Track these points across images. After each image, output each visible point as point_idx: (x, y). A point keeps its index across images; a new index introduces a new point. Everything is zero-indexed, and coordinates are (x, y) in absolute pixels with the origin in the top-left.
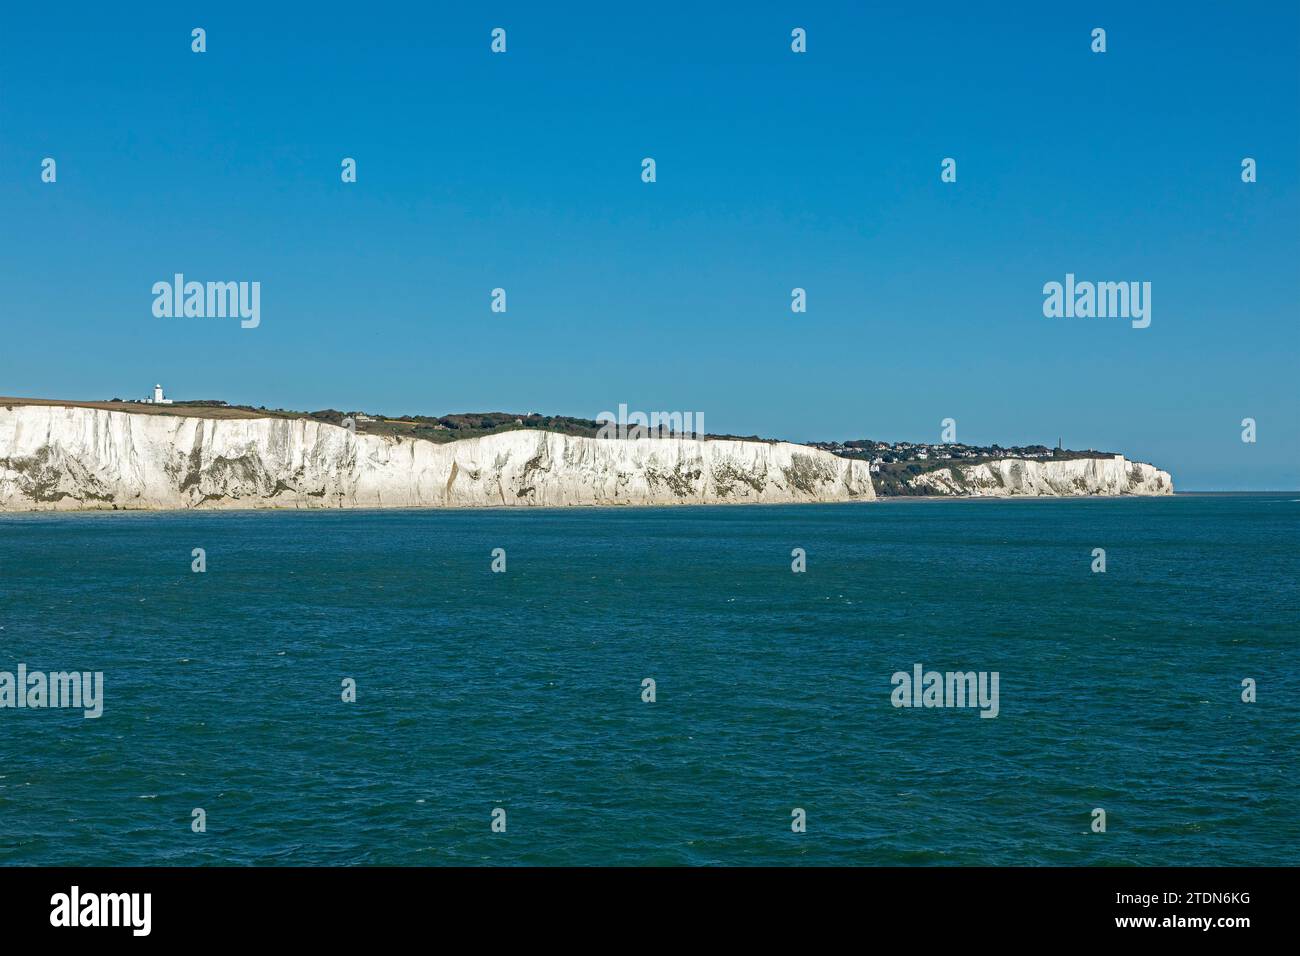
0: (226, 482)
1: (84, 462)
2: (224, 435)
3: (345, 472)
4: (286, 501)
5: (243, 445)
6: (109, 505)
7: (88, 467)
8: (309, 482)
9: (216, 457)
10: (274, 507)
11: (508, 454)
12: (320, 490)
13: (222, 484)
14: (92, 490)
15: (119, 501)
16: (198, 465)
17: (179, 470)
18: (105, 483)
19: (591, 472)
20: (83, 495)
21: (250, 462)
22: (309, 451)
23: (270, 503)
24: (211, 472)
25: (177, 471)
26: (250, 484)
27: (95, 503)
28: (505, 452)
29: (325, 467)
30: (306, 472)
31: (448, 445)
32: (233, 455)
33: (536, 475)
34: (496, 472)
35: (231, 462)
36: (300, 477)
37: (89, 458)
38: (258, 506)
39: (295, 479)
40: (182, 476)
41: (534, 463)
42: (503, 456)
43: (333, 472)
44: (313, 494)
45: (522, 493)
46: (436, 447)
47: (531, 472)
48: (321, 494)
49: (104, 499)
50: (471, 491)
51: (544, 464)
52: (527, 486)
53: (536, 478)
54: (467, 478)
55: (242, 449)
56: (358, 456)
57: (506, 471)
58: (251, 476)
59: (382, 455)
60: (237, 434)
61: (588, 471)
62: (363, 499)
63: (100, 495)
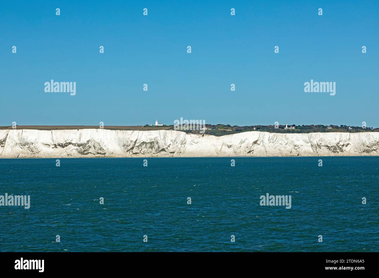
0: (142, 149)
1: (100, 144)
2: (145, 135)
3: (183, 146)
4: (162, 155)
5: (153, 138)
6: (103, 156)
7: (101, 145)
8: (171, 149)
9: (142, 142)
10: (156, 156)
11: (246, 139)
12: (174, 151)
13: (140, 150)
14: (99, 151)
15: (106, 155)
16: (135, 144)
17: (129, 146)
18: (105, 150)
19: (279, 145)
20: (96, 153)
21: (154, 143)
22: (173, 140)
23: (155, 156)
24: (138, 147)
25: (128, 146)
26: (150, 150)
27: (99, 155)
28: (245, 139)
29: (177, 144)
30: (171, 146)
31: (221, 137)
32: (149, 141)
33: (255, 146)
34: (239, 145)
35: (146, 143)
36: (169, 147)
37: (102, 143)
38: (150, 156)
39: (167, 148)
40: (129, 148)
41: (255, 142)
42: (243, 140)
43: (179, 146)
44: (171, 153)
45: (250, 152)
46: (217, 137)
47: (254, 145)
48: (173, 153)
49: (103, 154)
50: (228, 152)
51: (258, 142)
52: (252, 150)
53: (256, 147)
54: (227, 148)
55: (152, 139)
56: (187, 141)
57: (243, 145)
58: (151, 147)
59: (196, 141)
60: (150, 135)
61: (278, 145)
62: (188, 154)
63: (102, 153)
